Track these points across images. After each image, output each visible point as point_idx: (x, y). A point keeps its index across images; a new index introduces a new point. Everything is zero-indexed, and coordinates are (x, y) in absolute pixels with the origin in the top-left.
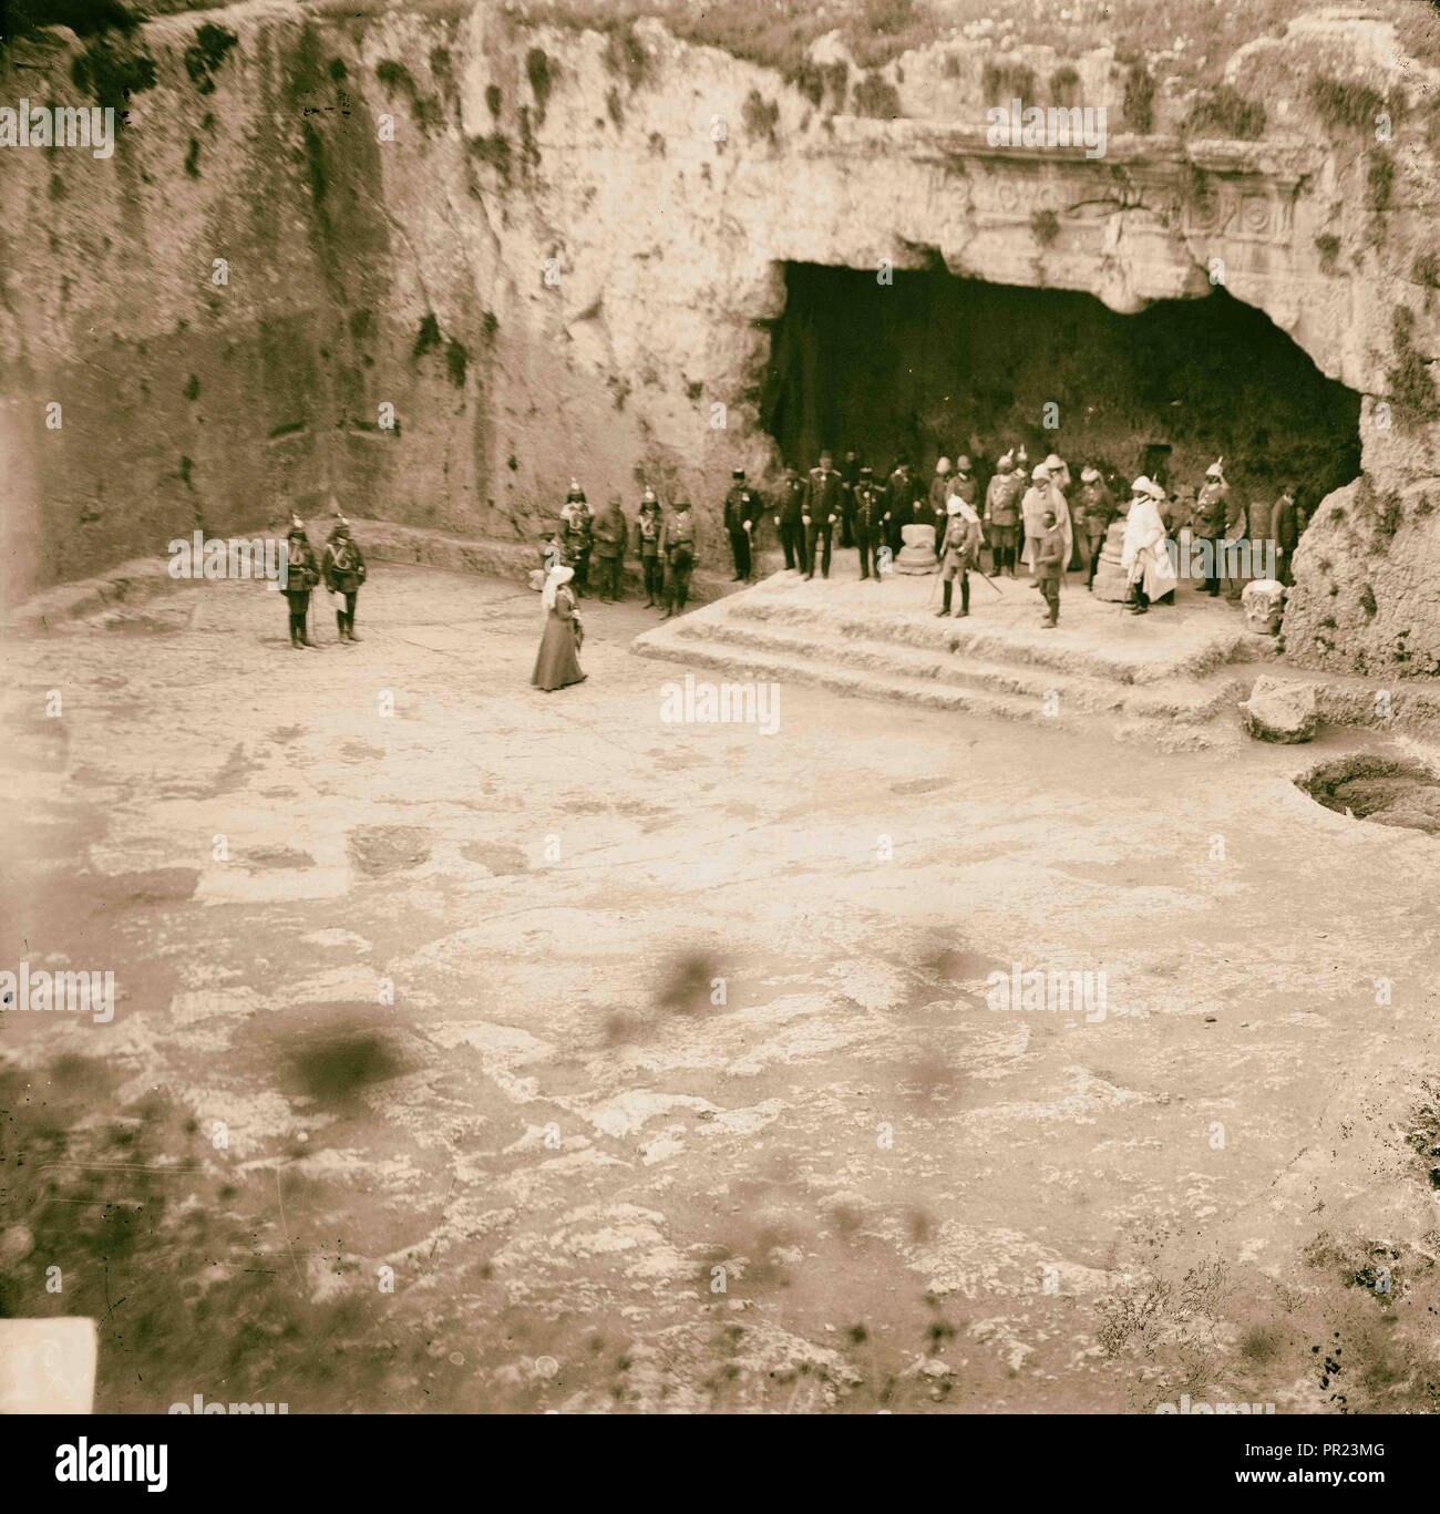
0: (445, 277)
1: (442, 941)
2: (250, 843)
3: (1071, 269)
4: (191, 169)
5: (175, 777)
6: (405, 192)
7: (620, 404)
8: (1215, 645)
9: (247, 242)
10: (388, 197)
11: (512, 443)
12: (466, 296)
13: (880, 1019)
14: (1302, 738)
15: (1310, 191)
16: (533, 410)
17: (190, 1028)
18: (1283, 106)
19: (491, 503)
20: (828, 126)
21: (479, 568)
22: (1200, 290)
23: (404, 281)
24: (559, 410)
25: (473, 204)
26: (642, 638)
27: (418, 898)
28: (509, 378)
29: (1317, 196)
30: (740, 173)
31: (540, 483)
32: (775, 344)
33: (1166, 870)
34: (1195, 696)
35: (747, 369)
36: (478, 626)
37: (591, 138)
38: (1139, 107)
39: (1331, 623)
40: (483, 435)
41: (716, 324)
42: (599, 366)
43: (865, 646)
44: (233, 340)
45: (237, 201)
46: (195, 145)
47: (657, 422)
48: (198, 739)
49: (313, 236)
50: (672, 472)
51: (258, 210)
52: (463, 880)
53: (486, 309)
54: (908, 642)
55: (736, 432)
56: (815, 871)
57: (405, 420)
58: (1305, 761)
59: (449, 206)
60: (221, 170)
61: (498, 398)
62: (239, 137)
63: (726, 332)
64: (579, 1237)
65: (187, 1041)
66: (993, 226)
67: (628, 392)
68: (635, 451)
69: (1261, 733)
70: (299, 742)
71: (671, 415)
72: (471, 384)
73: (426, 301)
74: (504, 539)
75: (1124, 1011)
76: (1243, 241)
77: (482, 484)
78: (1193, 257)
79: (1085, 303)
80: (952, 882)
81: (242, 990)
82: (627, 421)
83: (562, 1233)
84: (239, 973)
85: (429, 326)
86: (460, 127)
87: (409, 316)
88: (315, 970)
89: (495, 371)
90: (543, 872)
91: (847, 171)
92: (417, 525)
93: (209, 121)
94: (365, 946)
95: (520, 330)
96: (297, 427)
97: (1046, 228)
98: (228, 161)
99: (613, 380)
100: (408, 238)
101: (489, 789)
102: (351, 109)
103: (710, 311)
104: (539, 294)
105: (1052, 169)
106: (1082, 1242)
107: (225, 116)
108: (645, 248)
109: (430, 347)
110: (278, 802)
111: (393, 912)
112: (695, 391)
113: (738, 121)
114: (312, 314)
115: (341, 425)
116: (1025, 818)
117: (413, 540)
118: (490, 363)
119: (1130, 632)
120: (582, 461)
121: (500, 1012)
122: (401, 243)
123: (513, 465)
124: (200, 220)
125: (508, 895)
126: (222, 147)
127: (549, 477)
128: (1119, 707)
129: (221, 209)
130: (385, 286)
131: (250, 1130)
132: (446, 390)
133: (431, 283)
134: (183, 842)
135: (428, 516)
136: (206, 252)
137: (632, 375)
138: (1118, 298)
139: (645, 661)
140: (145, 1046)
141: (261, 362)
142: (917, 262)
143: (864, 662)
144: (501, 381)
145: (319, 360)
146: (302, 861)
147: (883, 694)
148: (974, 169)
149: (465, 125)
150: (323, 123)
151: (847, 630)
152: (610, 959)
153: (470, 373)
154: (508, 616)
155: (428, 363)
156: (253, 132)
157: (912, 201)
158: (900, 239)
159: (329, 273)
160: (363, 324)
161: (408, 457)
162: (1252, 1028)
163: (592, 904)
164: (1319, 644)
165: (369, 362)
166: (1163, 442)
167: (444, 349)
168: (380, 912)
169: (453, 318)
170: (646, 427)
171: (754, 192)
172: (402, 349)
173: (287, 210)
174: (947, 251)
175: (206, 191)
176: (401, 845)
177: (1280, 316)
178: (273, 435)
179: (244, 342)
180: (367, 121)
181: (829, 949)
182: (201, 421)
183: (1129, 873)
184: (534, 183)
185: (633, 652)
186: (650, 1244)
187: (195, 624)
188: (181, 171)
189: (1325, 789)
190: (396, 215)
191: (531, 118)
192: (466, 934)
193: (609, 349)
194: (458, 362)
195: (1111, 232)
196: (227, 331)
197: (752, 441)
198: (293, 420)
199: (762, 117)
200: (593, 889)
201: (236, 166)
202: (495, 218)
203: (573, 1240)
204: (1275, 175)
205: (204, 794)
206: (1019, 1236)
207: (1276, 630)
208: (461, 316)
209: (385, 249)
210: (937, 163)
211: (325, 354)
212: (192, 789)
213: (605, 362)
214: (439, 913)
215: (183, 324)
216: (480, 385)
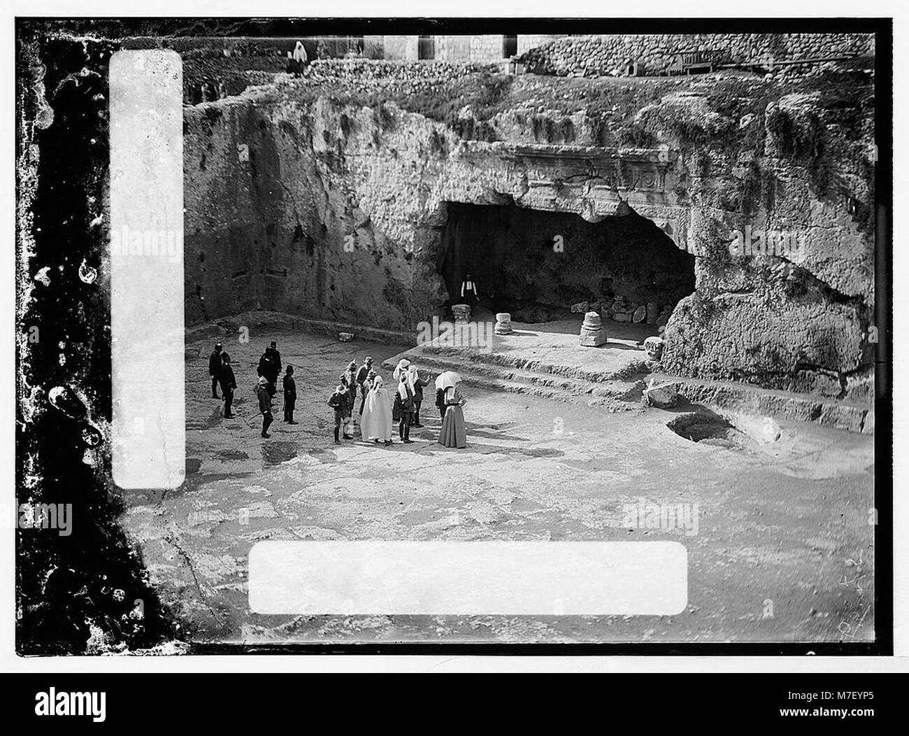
0: (306, 210)
1: (300, 492)
2: (221, 449)
3: (573, 205)
4: (203, 167)
5: (192, 420)
6: (289, 175)
7: (377, 262)
8: (632, 365)
9: (225, 196)
10: (283, 177)
11: (333, 279)
12: (314, 216)
13: (486, 528)
14: (670, 407)
15: (672, 170)
16: (342, 265)
17: (196, 527)
18: (660, 133)
19: (324, 304)
20: (466, 145)
21: (319, 332)
22: (624, 212)
23: (289, 212)
24: (352, 265)
25: (317, 179)
26: (386, 362)
27: (291, 473)
28: (332, 252)
29: (675, 172)
30: (428, 165)
31: (344, 295)
32: (443, 236)
33: (610, 464)
34: (624, 387)
35: (431, 247)
36: (318, 356)
37: (365, 151)
38: (600, 136)
39: (684, 357)
40: (321, 275)
41: (418, 228)
42: (369, 246)
43: (482, 366)
44: (218, 237)
45: (221, 180)
46: (204, 156)
47: (392, 269)
48: (201, 404)
49: (251, 193)
50: (399, 291)
51: (229, 183)
52: (310, 465)
53: (322, 223)
54: (498, 364)
55: (426, 274)
56: (458, 463)
57: (288, 270)
58: (672, 416)
59: (307, 180)
60: (215, 167)
61: (327, 260)
62: (222, 153)
63: (421, 232)
64: (356, 621)
65: (193, 533)
66: (535, 186)
67: (381, 257)
68: (385, 281)
69: (653, 404)
70: (243, 406)
71: (399, 267)
72: (316, 254)
73: (297, 220)
74: (329, 319)
75: (592, 526)
76: (644, 192)
77: (320, 296)
78: (621, 198)
79: (577, 217)
80: (517, 468)
81: (217, 512)
82: (381, 269)
83: (348, 620)
84: (216, 504)
85: (299, 228)
86: (312, 148)
87: (292, 225)
88: (248, 503)
89: (326, 249)
90: (342, 462)
91: (473, 164)
92: (292, 314)
93: (210, 147)
94: (268, 493)
95: (336, 231)
96: (243, 273)
97: (559, 187)
98: (218, 163)
99: (375, 252)
100: (290, 194)
101: (321, 426)
102: (268, 142)
103: (416, 223)
104: (344, 217)
105: (560, 161)
106: (574, 629)
107: (216, 145)
108: (387, 197)
109: (299, 239)
110: (233, 431)
111: (280, 479)
112: (409, 257)
113: (426, 143)
114: (250, 226)
115: (262, 272)
116: (549, 441)
117: (291, 319)
118: (323, 245)
119: (595, 359)
120: (362, 286)
121: (325, 522)
122: (287, 196)
123: (333, 288)
124: (206, 188)
125: (329, 472)
126: (215, 157)
127: (348, 293)
128: (590, 392)
129: (214, 183)
130: (281, 214)
131: (219, 571)
132: (305, 257)
133: (299, 212)
134: (194, 448)
135: (297, 309)
136: (208, 201)
137: (382, 250)
138: (587, 216)
139: (387, 371)
140: (176, 535)
141: (230, 246)
142: (503, 201)
143: (479, 372)
144: (328, 253)
145: (254, 244)
146: (244, 456)
147: (488, 386)
148: (526, 161)
149: (314, 147)
150: (256, 147)
151: (473, 358)
152: (370, 500)
153: (315, 250)
154: (329, 352)
155: (298, 246)
156: (228, 151)
157: (501, 176)
158: (495, 191)
159: (258, 209)
160: (272, 230)
161: (290, 285)
162: (649, 534)
163: (363, 476)
164: (678, 365)
165: (274, 245)
166: (609, 277)
167: (305, 240)
168: (275, 479)
169: (308, 227)
170: (388, 272)
171: (434, 173)
172: (287, 240)
173: (241, 183)
174: (516, 196)
175: (209, 176)
176: (284, 450)
177: (659, 223)
178: (233, 277)
179: (223, 238)
180: (273, 144)
181: (464, 497)
182: (205, 271)
183: (594, 465)
184: (342, 170)
185: (382, 367)
186: (386, 625)
187: (201, 355)
188: (198, 168)
189: (680, 428)
190: (285, 184)
191: (342, 145)
192: (310, 488)
193: (373, 239)
194: (310, 244)
195: (586, 188)
196: (216, 233)
197: (433, 278)
198: (243, 270)
199: (438, 142)
200: (364, 470)
201: (220, 165)
202: (326, 185)
203: (354, 623)
204: (656, 163)
205: (204, 428)
206: (545, 626)
207: (659, 358)
208: (311, 226)
209: (282, 199)
210: (511, 160)
211: (256, 242)
212: (199, 425)
213: (371, 244)
214: (299, 479)
215: (198, 230)
216: (319, 255)
